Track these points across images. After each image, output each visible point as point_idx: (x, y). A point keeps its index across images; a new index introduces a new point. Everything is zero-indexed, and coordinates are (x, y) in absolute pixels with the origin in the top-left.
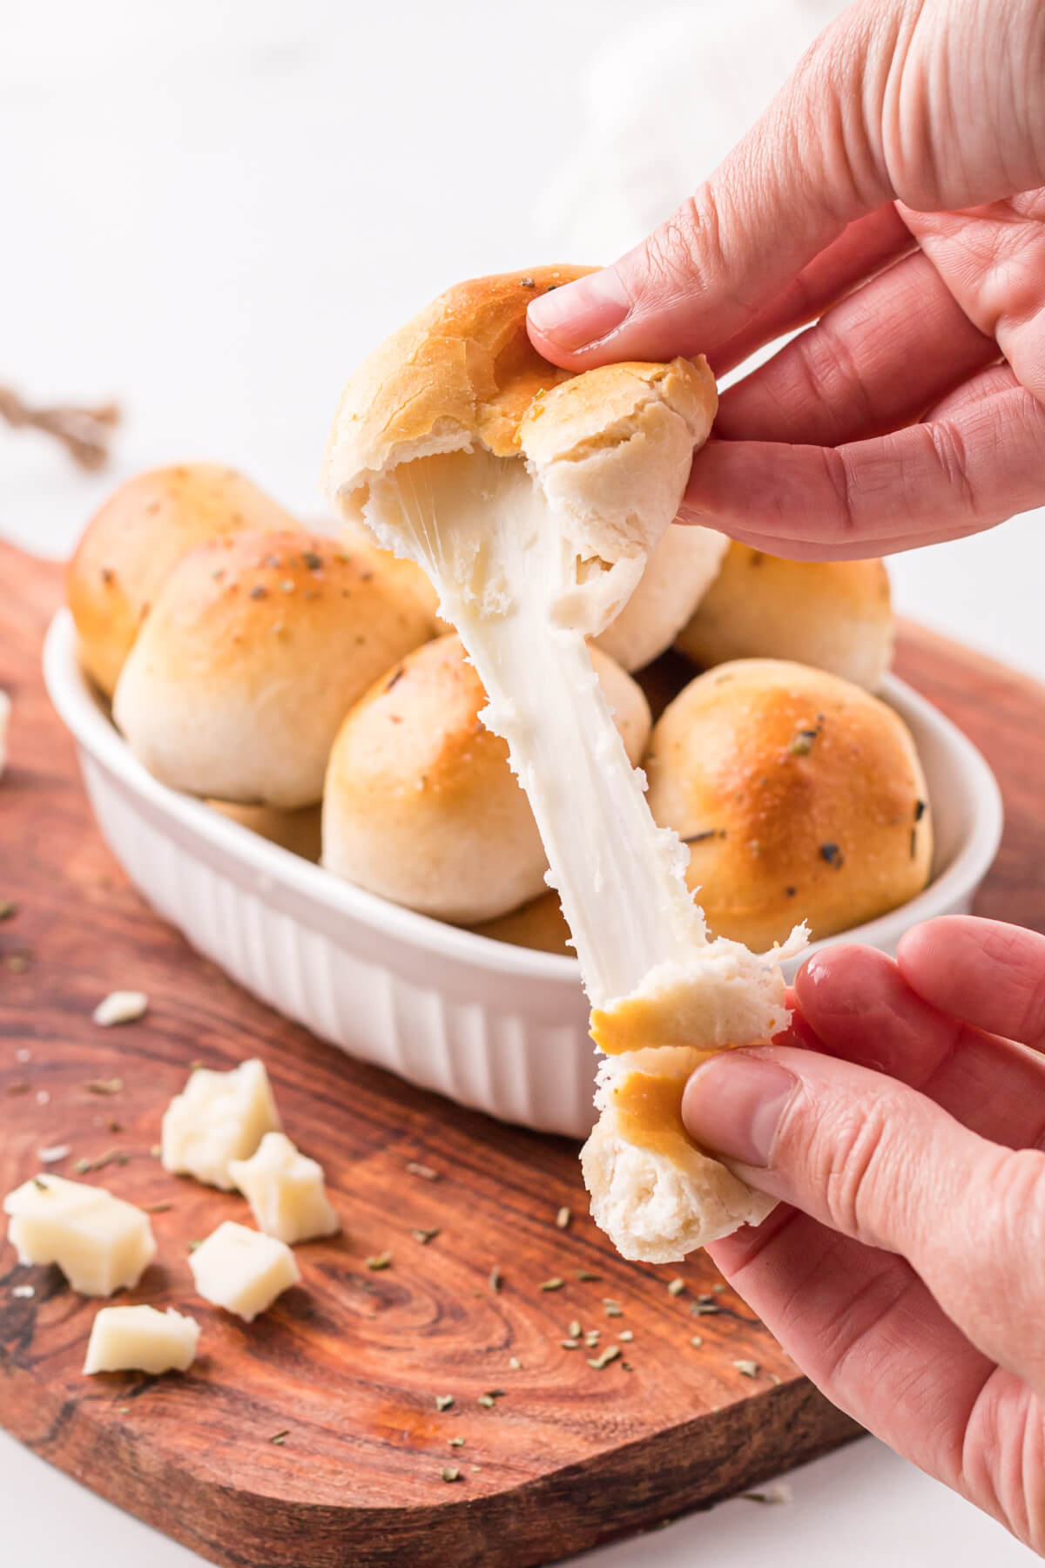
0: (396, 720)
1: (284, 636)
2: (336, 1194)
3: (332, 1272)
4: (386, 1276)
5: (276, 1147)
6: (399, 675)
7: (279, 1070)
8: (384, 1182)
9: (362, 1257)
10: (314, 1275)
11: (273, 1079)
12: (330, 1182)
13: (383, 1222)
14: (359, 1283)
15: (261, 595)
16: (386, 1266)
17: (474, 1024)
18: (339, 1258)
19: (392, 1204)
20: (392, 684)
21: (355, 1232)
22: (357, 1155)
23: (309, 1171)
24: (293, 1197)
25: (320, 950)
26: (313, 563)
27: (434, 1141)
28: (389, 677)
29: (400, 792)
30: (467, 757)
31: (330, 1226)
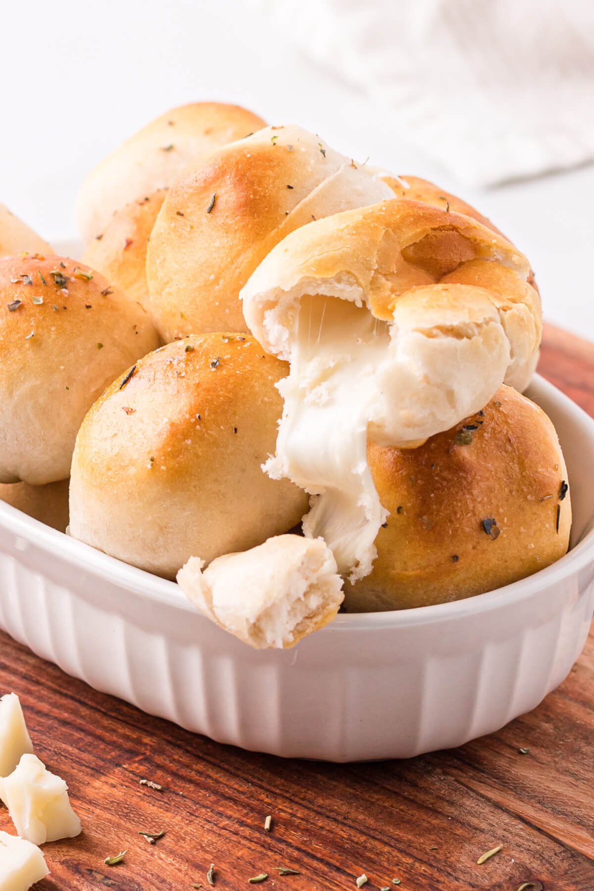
0: (129, 411)
1: (36, 342)
2: (77, 803)
3: (76, 868)
4: (121, 871)
5: (30, 764)
6: (131, 375)
7: (31, 700)
8: (119, 793)
9: (102, 856)
10: (60, 869)
11: (26, 707)
12: (73, 793)
13: (118, 826)
14: (99, 877)
15: (17, 307)
16: (120, 863)
17: (193, 662)
18: (83, 856)
19: (126, 812)
20: (126, 382)
21: (95, 835)
22: (97, 772)
23: (56, 784)
24: (43, 805)
25: (65, 600)
26: (61, 282)
27: (159, 759)
28: (125, 375)
29: (132, 471)
30: (189, 442)
31: (75, 830)
